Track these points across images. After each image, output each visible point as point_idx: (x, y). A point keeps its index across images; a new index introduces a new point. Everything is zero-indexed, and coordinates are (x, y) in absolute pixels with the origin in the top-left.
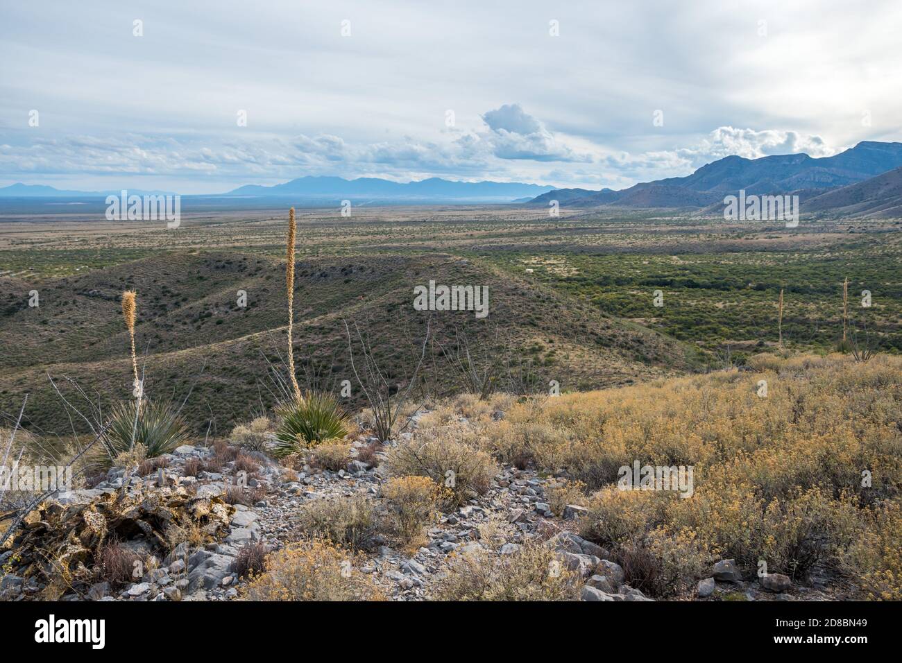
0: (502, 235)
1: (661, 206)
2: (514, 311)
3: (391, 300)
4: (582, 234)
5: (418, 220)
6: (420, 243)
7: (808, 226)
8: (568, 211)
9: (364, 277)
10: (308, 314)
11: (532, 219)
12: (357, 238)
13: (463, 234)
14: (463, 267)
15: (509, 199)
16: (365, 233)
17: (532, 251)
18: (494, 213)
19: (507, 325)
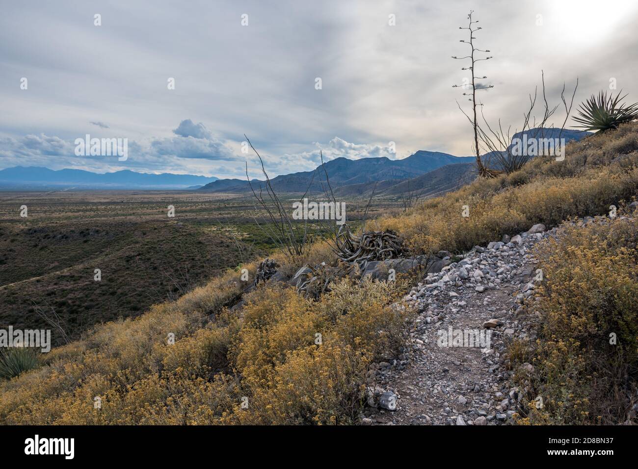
0: (185, 211)
1: (295, 192)
2: (224, 258)
3: (127, 254)
4: (245, 210)
5: (116, 201)
6: (124, 217)
7: (394, 203)
8: (230, 195)
9: (100, 238)
10: (54, 267)
11: (205, 200)
12: (70, 214)
13: (155, 210)
14: (180, 228)
15: (184, 186)
16: (76, 210)
17: (211, 222)
18: (176, 196)
19: (220, 267)
